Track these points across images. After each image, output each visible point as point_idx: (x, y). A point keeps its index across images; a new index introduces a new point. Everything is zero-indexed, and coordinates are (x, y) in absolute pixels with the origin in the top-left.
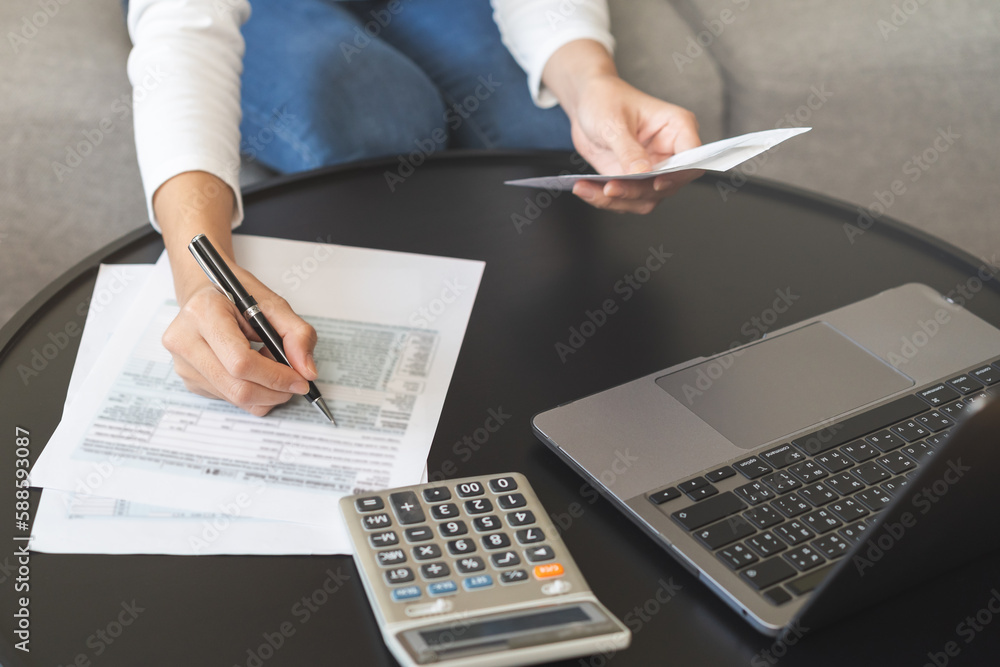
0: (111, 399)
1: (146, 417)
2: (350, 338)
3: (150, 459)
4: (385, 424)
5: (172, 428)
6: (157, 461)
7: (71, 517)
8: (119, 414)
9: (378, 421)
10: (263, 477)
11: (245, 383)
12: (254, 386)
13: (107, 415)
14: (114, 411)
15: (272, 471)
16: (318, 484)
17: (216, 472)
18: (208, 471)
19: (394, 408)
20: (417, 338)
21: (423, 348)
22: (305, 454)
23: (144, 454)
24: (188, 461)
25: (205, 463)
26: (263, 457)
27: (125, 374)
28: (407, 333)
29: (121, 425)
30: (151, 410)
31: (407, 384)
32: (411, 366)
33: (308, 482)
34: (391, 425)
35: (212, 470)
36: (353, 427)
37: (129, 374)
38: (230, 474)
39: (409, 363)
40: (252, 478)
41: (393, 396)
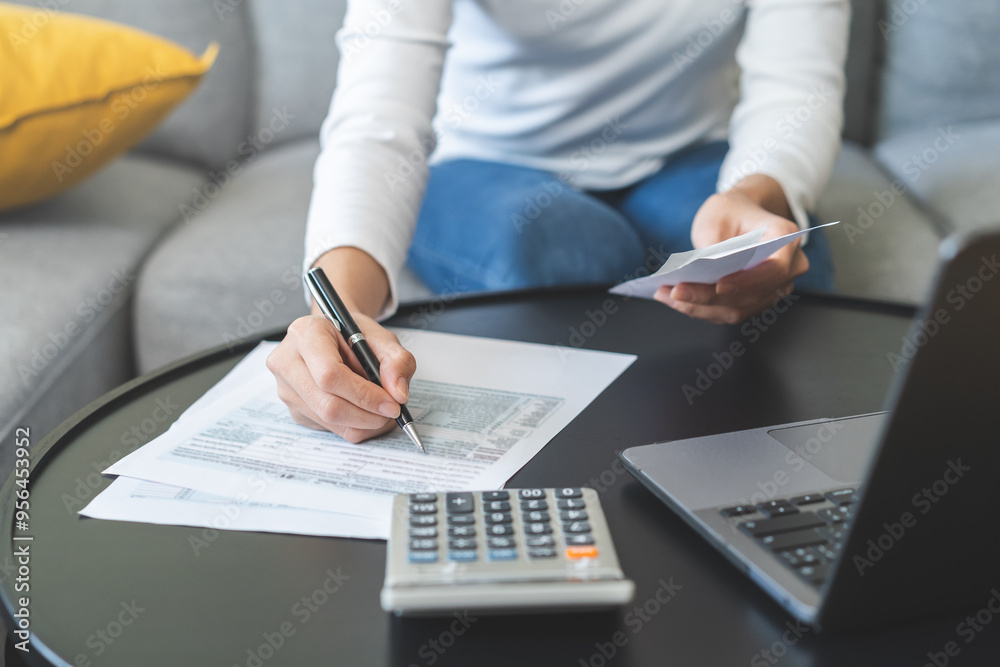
0: (219, 424)
1: (245, 437)
2: (473, 399)
3: (231, 464)
4: (476, 456)
5: (265, 446)
6: (237, 465)
7: (133, 496)
8: (220, 433)
9: (470, 455)
10: (334, 483)
11: (333, 397)
12: (342, 401)
13: (209, 434)
14: (216, 431)
15: (345, 480)
16: (387, 491)
17: (290, 477)
18: (283, 476)
19: (493, 446)
20: (541, 402)
21: (544, 409)
22: (385, 471)
23: (229, 460)
24: (269, 468)
25: (283, 470)
26: (343, 470)
27: (242, 409)
28: (533, 398)
29: (218, 441)
30: (253, 433)
31: (514, 432)
32: (524, 420)
33: (377, 489)
34: (482, 457)
35: (287, 475)
36: (443, 456)
37: (245, 409)
38: (304, 479)
39: (523, 418)
40: (323, 484)
41: (496, 439)
